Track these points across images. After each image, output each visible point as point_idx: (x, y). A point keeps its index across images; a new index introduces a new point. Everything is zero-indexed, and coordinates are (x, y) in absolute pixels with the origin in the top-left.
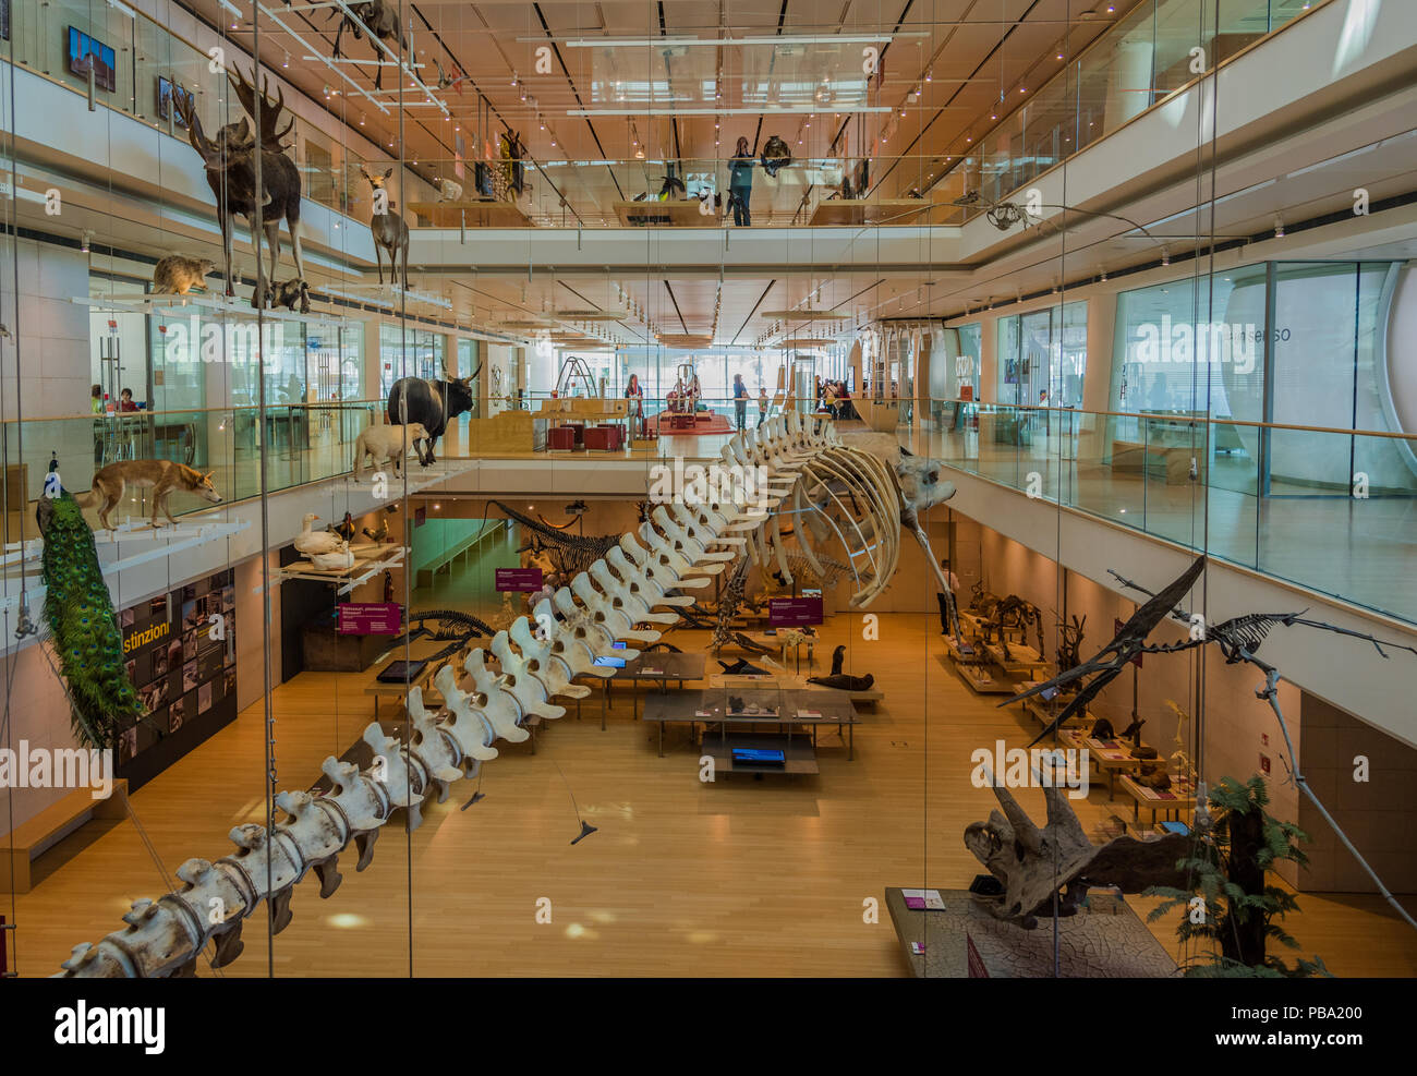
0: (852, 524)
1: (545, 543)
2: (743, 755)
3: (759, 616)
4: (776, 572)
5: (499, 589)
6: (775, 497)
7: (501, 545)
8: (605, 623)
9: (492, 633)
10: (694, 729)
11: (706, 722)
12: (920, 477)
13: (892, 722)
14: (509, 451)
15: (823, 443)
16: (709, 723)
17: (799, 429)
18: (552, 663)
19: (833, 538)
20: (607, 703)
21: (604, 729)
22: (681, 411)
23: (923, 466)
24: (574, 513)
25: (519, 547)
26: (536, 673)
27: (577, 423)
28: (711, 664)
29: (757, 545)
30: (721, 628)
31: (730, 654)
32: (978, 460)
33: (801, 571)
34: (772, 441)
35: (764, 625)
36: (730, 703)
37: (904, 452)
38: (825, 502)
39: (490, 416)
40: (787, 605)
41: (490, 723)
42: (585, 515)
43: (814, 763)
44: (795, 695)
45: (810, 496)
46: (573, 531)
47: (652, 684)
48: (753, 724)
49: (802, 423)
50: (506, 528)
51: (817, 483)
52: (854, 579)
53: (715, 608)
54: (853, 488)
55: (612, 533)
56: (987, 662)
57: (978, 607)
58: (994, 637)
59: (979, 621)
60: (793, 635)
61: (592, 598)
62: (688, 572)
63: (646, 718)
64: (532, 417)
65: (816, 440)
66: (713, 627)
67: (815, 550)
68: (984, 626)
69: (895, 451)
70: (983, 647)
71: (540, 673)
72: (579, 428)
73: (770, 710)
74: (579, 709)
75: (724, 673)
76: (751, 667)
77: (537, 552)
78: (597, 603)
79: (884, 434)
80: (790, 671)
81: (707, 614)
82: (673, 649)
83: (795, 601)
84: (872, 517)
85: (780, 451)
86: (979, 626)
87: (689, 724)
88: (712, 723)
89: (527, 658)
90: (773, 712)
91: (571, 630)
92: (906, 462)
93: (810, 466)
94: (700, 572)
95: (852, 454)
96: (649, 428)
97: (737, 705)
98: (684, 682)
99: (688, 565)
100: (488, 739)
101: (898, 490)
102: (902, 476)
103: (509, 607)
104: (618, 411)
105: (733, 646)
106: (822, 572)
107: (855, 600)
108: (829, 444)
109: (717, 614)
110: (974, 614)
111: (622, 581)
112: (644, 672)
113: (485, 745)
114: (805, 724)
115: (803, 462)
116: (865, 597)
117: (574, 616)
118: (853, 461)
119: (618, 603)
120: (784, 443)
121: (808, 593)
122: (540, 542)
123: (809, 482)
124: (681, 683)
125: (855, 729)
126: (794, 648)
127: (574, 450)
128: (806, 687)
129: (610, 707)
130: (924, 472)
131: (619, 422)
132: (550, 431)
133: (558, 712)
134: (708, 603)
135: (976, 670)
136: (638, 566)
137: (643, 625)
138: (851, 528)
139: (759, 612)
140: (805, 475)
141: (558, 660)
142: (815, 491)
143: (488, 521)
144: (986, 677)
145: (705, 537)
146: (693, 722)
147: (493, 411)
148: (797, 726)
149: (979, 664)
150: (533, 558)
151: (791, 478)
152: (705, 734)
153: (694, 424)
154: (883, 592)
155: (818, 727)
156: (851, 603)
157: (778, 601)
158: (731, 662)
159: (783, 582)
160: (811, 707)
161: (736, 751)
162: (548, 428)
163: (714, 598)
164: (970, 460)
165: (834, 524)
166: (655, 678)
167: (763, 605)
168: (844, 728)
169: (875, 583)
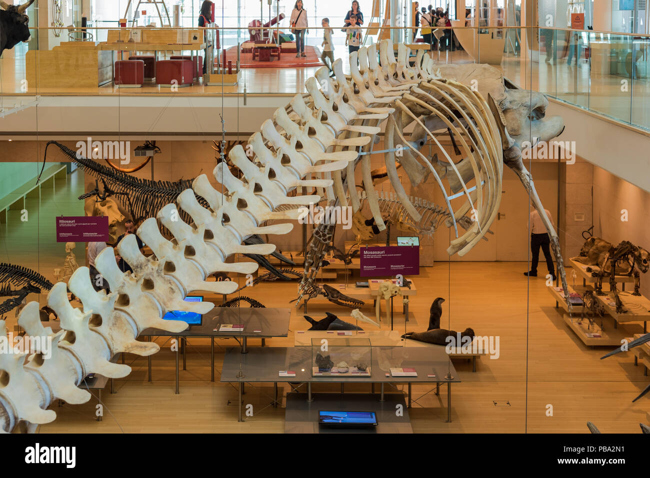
0: (450, 165)
1: (114, 187)
2: (331, 418)
3: (350, 266)
4: (370, 218)
5: (60, 239)
6: (366, 135)
7: (64, 191)
8: (176, 273)
9: (49, 286)
10: (277, 390)
11: (289, 382)
12: (525, 112)
13: (493, 379)
14: (72, 87)
15: (419, 75)
16: (293, 384)
17: (393, 59)
18: (117, 318)
19: (429, 180)
20: (181, 363)
21: (177, 392)
22: (264, 42)
23: (527, 101)
24: (144, 154)
25: (83, 193)
26: (98, 328)
27: (149, 54)
28: (297, 320)
29: (346, 188)
30: (306, 280)
31: (318, 309)
32: (589, 94)
33: (395, 217)
34: (362, 73)
35: (354, 276)
36: (317, 362)
37: (508, 85)
38: (421, 142)
39: (50, 48)
40: (379, 254)
41: (46, 383)
42: (157, 158)
43: (410, 424)
44: (388, 351)
45: (405, 134)
46: (143, 175)
47: (232, 342)
48: (342, 384)
49: (396, 54)
50: (69, 172)
51: (412, 120)
52: (452, 224)
53: (301, 259)
54: (451, 125)
55: (185, 179)
56: (598, 314)
57: (589, 254)
58: (606, 287)
59: (589, 270)
60: (387, 288)
61: (161, 246)
62: (268, 218)
63: (224, 379)
64: (96, 48)
65: (411, 72)
66: (297, 280)
67: (412, 194)
68: (595, 275)
69: (500, 84)
70: (594, 298)
71: (103, 328)
72: (150, 61)
73: (360, 369)
74: (150, 370)
75: (311, 329)
76: (340, 321)
77: (104, 199)
78: (166, 251)
79: (486, 65)
80: (384, 327)
81: (292, 265)
82: (255, 304)
83: (388, 250)
84: (471, 157)
85: (372, 85)
86: (590, 275)
87: (272, 385)
88: (298, 383)
89: (89, 312)
90: (364, 370)
91: (137, 281)
92: (509, 96)
93: (405, 101)
94: (282, 217)
95: (450, 87)
96: (228, 60)
97: (325, 363)
98: (266, 339)
99: (269, 210)
100: (45, 400)
101: (501, 127)
102: (505, 111)
103: (71, 259)
104: (193, 41)
105: (320, 299)
106: (417, 217)
107: (454, 247)
108: (425, 77)
109: (303, 266)
110: (584, 262)
111: (195, 227)
112: (222, 329)
113: (42, 407)
114: (399, 383)
115: (397, 97)
116: (463, 245)
117: (140, 266)
118: (452, 95)
119: (190, 251)
120: (376, 75)
121: (403, 241)
122: (106, 187)
123: (404, 119)
124: (263, 341)
125: (454, 387)
126: (388, 301)
127: (143, 85)
128: (401, 343)
129: (185, 369)
130: (529, 107)
131: (195, 54)
132: (117, 63)
133: (123, 371)
134: (294, 254)
135: (586, 321)
136: (212, 212)
137: (220, 276)
138: (449, 168)
139: (350, 262)
140: (399, 111)
141: (123, 314)
142: (410, 129)
143: (49, 165)
144: (597, 330)
145: (287, 179)
146: (276, 383)
147: (53, 42)
148: (390, 385)
149: (589, 316)
150: (98, 205)
151: (383, 114)
152: (289, 396)
153: (279, 56)
154: (484, 238)
155: (413, 387)
156: (449, 250)
157: (370, 249)
158: (319, 317)
159: (376, 230)
160: (405, 365)
161: (323, 413)
162: (116, 60)
163: (301, 248)
164: (583, 94)
165: (430, 164)
166: (234, 335)
167: (354, 255)
168: (441, 387)
169: (474, 229)
